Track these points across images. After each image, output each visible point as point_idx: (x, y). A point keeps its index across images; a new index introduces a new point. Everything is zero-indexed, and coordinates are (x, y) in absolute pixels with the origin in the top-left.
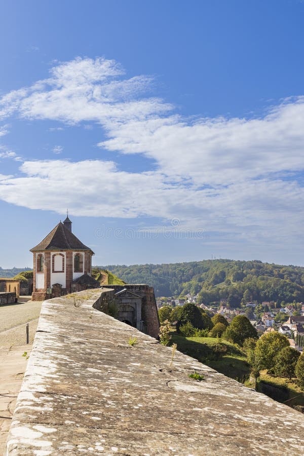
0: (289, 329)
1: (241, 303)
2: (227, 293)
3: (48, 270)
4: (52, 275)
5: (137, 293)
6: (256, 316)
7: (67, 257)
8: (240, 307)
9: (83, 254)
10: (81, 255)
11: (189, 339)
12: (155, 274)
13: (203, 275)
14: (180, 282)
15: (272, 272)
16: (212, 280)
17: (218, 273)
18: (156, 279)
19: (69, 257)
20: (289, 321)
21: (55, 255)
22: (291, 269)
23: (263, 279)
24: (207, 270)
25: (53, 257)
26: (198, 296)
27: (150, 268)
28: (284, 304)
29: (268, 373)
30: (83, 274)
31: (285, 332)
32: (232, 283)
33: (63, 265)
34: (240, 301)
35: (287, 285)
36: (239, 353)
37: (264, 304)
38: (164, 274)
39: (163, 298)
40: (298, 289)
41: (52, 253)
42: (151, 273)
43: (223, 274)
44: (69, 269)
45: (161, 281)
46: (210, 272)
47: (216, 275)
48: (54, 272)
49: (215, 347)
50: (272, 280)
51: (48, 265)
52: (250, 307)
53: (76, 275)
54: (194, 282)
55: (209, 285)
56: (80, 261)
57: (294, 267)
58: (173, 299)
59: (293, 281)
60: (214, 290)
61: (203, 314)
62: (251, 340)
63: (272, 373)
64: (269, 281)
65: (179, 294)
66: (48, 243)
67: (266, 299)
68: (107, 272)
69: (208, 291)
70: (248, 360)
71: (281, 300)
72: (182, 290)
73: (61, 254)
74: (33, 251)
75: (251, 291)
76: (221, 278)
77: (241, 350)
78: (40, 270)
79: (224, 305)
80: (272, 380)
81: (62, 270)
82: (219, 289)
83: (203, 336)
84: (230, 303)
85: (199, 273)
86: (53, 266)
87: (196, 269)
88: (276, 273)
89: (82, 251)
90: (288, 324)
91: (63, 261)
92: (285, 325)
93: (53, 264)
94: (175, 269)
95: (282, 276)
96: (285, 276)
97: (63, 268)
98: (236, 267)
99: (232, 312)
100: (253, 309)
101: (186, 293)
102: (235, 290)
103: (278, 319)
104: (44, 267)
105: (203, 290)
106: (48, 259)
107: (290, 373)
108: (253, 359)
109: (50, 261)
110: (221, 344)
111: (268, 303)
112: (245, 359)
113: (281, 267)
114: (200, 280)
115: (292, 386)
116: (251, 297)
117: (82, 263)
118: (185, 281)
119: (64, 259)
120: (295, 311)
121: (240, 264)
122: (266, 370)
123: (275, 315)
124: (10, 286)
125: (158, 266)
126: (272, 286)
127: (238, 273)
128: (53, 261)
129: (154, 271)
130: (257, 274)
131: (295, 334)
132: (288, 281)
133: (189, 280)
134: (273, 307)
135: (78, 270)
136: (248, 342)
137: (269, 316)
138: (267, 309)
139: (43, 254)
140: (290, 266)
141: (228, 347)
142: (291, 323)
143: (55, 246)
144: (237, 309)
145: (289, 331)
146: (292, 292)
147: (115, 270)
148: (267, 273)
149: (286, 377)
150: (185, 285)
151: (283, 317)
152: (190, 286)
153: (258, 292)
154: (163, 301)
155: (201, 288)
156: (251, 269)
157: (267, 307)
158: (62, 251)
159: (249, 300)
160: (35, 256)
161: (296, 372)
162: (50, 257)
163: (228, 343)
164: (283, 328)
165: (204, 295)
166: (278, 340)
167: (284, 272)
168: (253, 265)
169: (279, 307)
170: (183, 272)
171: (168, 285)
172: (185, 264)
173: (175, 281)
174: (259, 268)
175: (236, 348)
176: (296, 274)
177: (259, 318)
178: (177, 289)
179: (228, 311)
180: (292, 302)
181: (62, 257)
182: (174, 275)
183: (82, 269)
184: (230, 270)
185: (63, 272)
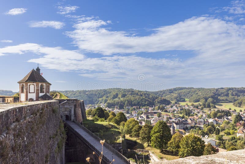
0: (143, 117)
1: (124, 107)
2: (118, 103)
3: (27, 92)
4: (29, 94)
5: (72, 102)
6: (130, 112)
7: (36, 86)
8: (123, 109)
9: (44, 84)
10: (44, 85)
11: (95, 122)
12: (87, 95)
13: (108, 95)
14: (98, 98)
15: (138, 93)
16: (112, 97)
17: (115, 94)
18: (87, 97)
19: (37, 86)
20: (143, 114)
21: (30, 85)
22: (145, 93)
23: (134, 97)
24: (110, 93)
25: (29, 86)
26: (106, 104)
27: (85, 92)
28: (142, 107)
29: (130, 136)
30: (44, 94)
31: (141, 119)
32: (121, 98)
33: (34, 90)
34: (124, 106)
35: (144, 99)
36: (116, 128)
37: (134, 107)
38: (91, 94)
39: (90, 105)
40: (148, 101)
41: (29, 84)
42: (85, 94)
43: (117, 95)
44: (37, 92)
45: (90, 97)
46: (111, 93)
47: (114, 95)
48: (29, 93)
49: (107, 126)
50: (137, 97)
51: (27, 89)
52: (128, 108)
53: (41, 94)
54: (104, 98)
55: (111, 99)
56: (43, 88)
57: (147, 92)
58: (95, 105)
59: (146, 97)
60: (113, 101)
61: (105, 112)
62: (123, 122)
63: (131, 136)
64: (136, 97)
65: (97, 103)
66: (27, 79)
67: (135, 105)
68: (59, 93)
69: (110, 102)
70: (120, 131)
71: (141, 105)
72: (99, 101)
73: (33, 84)
74: (19, 83)
75: (128, 102)
76: (116, 96)
77: (118, 127)
78: (22, 92)
79: (117, 108)
80: (131, 139)
81: (34, 92)
82: (115, 101)
83: (102, 121)
84: (119, 107)
85: (107, 94)
86: (29, 90)
87: (106, 92)
88: (139, 94)
89: (44, 83)
90: (143, 115)
91: (34, 88)
92: (141, 116)
93: (29, 89)
94: (96, 92)
95: (142, 96)
96: (143, 95)
97: (34, 91)
98: (123, 91)
99: (120, 111)
100: (129, 109)
101: (101, 103)
102: (122, 102)
103: (139, 113)
104: (25, 90)
105: (108, 101)
106: (27, 87)
107: (137, 136)
108: (122, 130)
109: (27, 88)
110: (109, 124)
111: (135, 107)
112: (119, 130)
113: (141, 92)
114: (107, 97)
115: (138, 141)
116: (128, 104)
117: (44, 88)
118: (100, 98)
119: (34, 87)
120: (146, 110)
121: (125, 90)
122: (129, 135)
123: (138, 112)
124: (8, 100)
125: (89, 91)
126: (137, 99)
127: (123, 94)
128: (29, 88)
129: (87, 93)
130: (131, 94)
131: (145, 119)
132: (144, 97)
133: (102, 97)
134: (137, 108)
135: (42, 92)
136: (122, 123)
137: (135, 112)
138: (134, 109)
139: (24, 84)
140: (145, 91)
141: (112, 126)
142: (144, 115)
143: (30, 80)
144: (122, 109)
145: (143, 118)
146: (145, 102)
147: (69, 93)
148: (136, 94)
149: (137, 137)
150: (100, 99)
151: (141, 112)
152: (102, 100)
153: (131, 102)
154: (90, 106)
155: (107, 101)
156: (129, 92)
157: (135, 109)
158: (33, 83)
159: (127, 106)
160: (20, 85)
161: (140, 135)
162: (27, 86)
163: (112, 124)
164: (141, 117)
165: (109, 103)
166: (134, 122)
167: (143, 93)
168: (130, 91)
169: (140, 108)
170: (100, 93)
171: (93, 99)
172: (101, 90)
173: (96, 97)
174: (132, 92)
175: (115, 126)
176: (148, 94)
177: (131, 113)
178: (97, 101)
179: (118, 110)
180: (145, 106)
181: (34, 86)
182: (96, 95)
183: (44, 91)
184: (120, 93)
185: (34, 93)
